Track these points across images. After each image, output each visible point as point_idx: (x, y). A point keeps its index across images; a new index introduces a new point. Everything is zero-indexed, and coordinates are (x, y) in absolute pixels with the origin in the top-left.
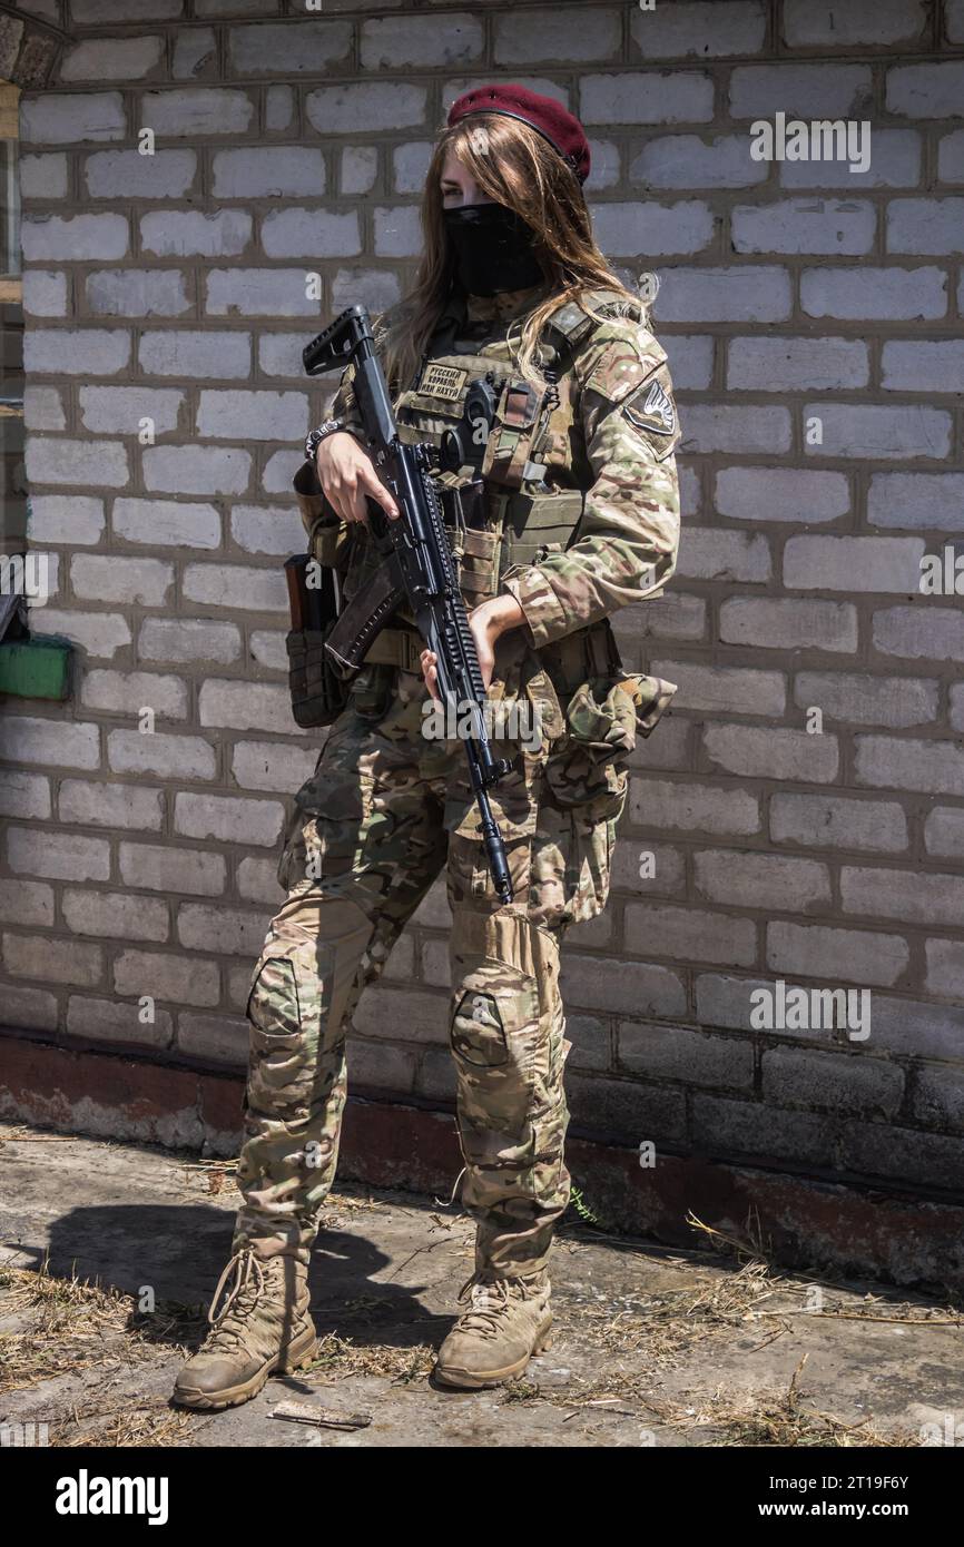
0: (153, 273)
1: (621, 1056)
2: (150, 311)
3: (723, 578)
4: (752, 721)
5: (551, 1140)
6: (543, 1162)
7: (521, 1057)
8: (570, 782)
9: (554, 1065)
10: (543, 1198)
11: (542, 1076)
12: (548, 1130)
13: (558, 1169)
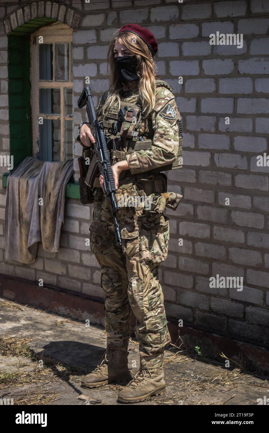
0: (103, 80)
1: (211, 306)
2: (102, 91)
3: (236, 168)
4: (243, 210)
5: (153, 326)
6: (152, 333)
7: (138, 301)
8: (149, 222)
9: (151, 305)
10: (153, 344)
11: (146, 307)
12: (151, 323)
13: (159, 337)
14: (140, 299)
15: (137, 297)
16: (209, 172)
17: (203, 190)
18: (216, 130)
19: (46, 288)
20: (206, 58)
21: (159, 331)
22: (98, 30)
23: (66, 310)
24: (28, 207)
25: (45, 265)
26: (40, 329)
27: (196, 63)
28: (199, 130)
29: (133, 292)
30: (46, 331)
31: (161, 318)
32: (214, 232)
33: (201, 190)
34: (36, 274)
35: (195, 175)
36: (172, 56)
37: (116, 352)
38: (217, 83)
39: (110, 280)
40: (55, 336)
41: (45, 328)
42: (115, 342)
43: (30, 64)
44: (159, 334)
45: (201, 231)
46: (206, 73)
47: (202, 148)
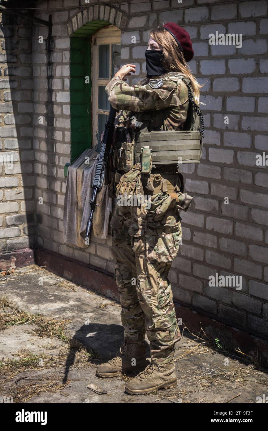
1: (233, 301)
5: (162, 325)
6: (161, 331)
7: (147, 299)
8: (155, 222)
9: (161, 303)
10: (162, 341)
11: (155, 305)
12: (159, 322)
13: (169, 334)
14: (148, 297)
15: (145, 295)
16: (232, 169)
17: (227, 186)
18: (239, 129)
19: (97, 272)
20: (232, 57)
21: (168, 329)
22: (141, 31)
23: (112, 293)
24: (82, 195)
25: (97, 250)
26: (84, 310)
27: (223, 62)
28: (224, 128)
29: (141, 290)
30: (89, 313)
31: (169, 317)
32: (237, 229)
33: (225, 187)
34: (90, 258)
35: (220, 172)
36: (203, 55)
37: (132, 345)
38: (241, 82)
39: (121, 276)
40: (95, 318)
41: (89, 310)
42: (131, 336)
43: (91, 63)
44: (168, 332)
45: (225, 227)
46: (232, 72)
47: (227, 146)
